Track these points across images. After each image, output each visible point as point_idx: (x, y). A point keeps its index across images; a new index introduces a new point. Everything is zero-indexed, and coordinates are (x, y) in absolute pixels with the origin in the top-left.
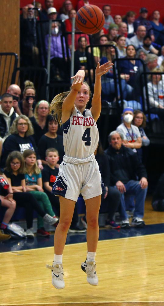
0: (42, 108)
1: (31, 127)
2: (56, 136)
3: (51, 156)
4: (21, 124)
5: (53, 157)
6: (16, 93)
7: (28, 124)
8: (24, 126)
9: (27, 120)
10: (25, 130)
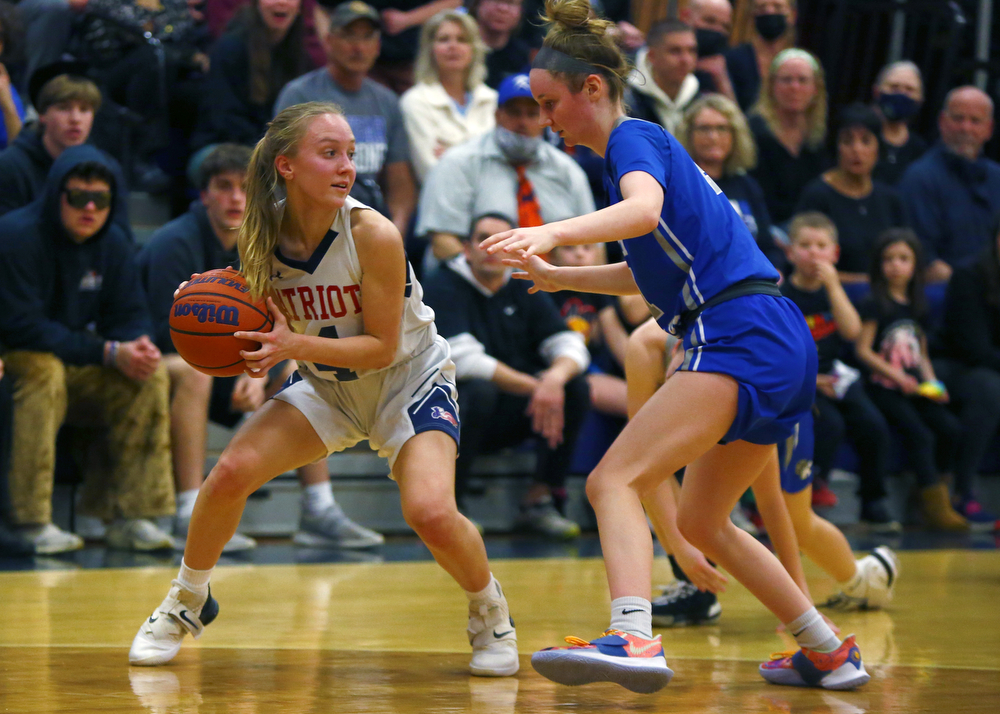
0: (788, 79)
1: (747, 143)
2: (867, 186)
3: (806, 244)
4: (706, 128)
5: (815, 249)
6: (710, 19)
7: (732, 130)
8: (715, 135)
9: (727, 115)
10: (718, 153)
